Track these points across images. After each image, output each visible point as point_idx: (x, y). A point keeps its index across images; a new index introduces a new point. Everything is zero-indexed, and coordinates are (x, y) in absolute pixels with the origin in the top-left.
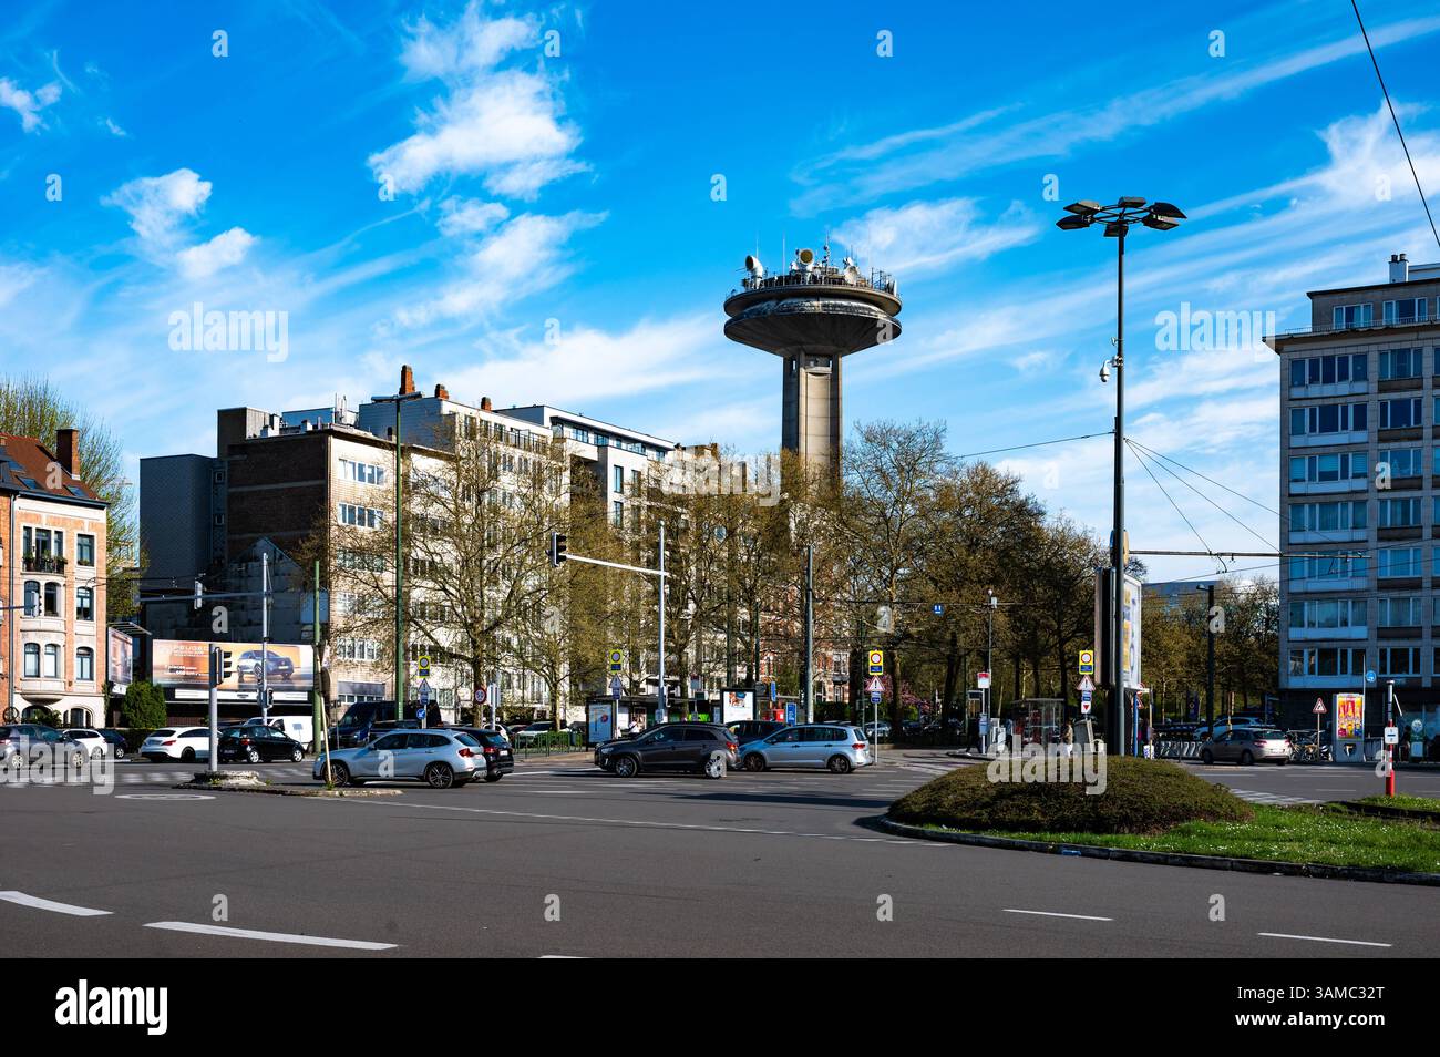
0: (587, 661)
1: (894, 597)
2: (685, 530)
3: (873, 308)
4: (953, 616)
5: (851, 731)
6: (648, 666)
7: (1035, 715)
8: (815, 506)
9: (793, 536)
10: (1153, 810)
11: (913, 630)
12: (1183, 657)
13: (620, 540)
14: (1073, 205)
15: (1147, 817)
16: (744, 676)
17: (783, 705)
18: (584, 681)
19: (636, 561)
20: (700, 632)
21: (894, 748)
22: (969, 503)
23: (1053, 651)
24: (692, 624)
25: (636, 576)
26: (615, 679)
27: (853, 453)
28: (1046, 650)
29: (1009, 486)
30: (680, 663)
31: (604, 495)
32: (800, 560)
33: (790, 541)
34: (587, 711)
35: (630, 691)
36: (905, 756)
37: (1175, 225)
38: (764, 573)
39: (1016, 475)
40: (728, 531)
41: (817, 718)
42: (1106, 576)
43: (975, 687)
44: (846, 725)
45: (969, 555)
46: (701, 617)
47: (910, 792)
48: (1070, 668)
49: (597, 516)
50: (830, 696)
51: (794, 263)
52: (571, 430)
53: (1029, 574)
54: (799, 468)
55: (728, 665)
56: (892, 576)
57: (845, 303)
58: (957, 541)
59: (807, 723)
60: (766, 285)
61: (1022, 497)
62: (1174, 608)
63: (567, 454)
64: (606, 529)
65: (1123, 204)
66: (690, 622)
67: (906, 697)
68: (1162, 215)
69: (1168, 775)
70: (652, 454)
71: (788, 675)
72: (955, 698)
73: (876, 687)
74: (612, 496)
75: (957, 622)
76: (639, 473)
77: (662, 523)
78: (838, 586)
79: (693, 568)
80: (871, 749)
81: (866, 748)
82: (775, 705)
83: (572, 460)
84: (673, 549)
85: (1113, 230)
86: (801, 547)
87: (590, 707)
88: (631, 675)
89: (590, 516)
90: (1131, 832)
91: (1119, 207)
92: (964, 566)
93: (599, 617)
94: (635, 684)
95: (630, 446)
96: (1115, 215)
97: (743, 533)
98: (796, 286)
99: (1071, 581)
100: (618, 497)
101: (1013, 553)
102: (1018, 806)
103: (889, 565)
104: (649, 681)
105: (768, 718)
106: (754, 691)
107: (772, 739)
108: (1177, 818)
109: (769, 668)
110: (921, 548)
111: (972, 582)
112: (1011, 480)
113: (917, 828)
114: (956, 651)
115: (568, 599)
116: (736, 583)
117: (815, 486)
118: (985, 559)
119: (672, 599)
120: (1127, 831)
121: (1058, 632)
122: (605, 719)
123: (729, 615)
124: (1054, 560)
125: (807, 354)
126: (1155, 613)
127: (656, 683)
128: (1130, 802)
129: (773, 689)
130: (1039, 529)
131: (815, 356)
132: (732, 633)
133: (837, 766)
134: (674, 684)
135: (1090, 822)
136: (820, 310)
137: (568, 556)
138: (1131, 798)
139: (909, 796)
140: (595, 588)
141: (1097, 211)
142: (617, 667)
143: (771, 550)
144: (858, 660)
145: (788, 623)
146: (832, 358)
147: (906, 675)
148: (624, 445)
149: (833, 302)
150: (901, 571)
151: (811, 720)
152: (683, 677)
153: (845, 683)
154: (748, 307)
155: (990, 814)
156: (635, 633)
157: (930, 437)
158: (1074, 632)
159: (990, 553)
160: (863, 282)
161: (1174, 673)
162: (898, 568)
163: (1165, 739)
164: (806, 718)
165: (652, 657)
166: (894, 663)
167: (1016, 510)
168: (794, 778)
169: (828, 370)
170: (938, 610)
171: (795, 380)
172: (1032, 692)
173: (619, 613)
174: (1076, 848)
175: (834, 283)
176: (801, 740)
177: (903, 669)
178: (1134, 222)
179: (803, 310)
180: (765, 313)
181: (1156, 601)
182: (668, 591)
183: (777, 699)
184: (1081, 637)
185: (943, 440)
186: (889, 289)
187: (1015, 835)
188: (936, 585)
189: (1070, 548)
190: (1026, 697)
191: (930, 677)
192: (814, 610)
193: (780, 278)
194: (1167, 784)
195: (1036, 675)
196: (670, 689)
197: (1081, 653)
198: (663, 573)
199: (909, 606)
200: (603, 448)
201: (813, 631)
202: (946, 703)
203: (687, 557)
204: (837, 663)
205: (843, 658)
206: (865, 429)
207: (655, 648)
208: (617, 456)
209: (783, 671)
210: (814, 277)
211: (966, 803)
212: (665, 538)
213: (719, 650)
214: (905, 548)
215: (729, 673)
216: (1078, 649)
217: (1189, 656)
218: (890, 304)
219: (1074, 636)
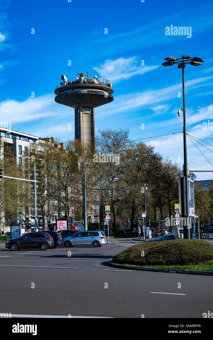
0: (10, 212)
1: (113, 187)
2: (43, 167)
3: (104, 91)
4: (133, 193)
5: (100, 233)
6: (31, 213)
7: (161, 226)
8: (86, 157)
9: (79, 168)
10: (199, 257)
11: (120, 198)
12: (209, 205)
13: (21, 170)
14: (167, 58)
15: (198, 259)
16: (64, 215)
17: (77, 224)
18: (9, 218)
19: (27, 177)
20: (49, 201)
21: (115, 238)
22: (137, 156)
23: (166, 204)
24: (46, 198)
25: (27, 182)
26: (20, 217)
27: (99, 140)
28: (164, 204)
29: (150, 150)
30: (42, 211)
31: (15, 155)
32: (82, 176)
33: (78, 169)
34: (11, 228)
35: (25, 221)
36: (118, 240)
37: (201, 64)
38: (70, 180)
39: (152, 146)
40: (57, 167)
41: (89, 229)
42: (182, 179)
43: (141, 217)
44: (98, 231)
45: (138, 173)
46: (49, 195)
47: (119, 253)
48: (172, 210)
49: (13, 162)
50: (93, 221)
51: (77, 77)
52: (4, 134)
53: (157, 179)
54: (81, 145)
55: (58, 212)
56: (113, 180)
57: (94, 90)
58: (134, 168)
59: (85, 230)
60: (68, 85)
61: (155, 153)
62: (206, 189)
63: (2, 141)
64: (16, 167)
65: (183, 58)
66: (45, 197)
67: (118, 220)
68: (196, 61)
69: (204, 245)
70: (31, 141)
71: (79, 214)
72: (135, 220)
73: (108, 218)
74: (18, 156)
75: (135, 195)
76: (27, 148)
77: (35, 164)
78: (94, 184)
79: (46, 179)
80: (107, 238)
81: (105, 238)
82: (75, 224)
83: (4, 143)
84: (39, 173)
85: (180, 66)
86: (82, 171)
87: (12, 227)
88: (26, 216)
89: (10, 162)
90: (193, 264)
91: (182, 59)
92: (136, 176)
93: (14, 197)
94: (27, 219)
95: (24, 139)
96: (181, 61)
97: (62, 167)
98: (78, 85)
99: (172, 180)
100: (20, 156)
101: (152, 172)
102: (155, 257)
103: (111, 177)
104: (32, 218)
105: (72, 229)
106: (67, 220)
107: (73, 236)
108: (208, 259)
109: (72, 212)
110: (122, 171)
111: (139, 182)
112: (151, 148)
113: (122, 265)
114: (135, 205)
115: (4, 190)
116: (60, 184)
117: (86, 151)
118: (143, 174)
119: (39, 190)
120: (191, 264)
121: (168, 198)
122: (17, 231)
123: (59, 195)
124: (166, 174)
125: (82, 107)
126: (199, 191)
127: (34, 218)
128: (192, 254)
129: (74, 219)
130: (160, 164)
131: (85, 108)
132: (60, 201)
133: (95, 245)
134: (40, 218)
135: (179, 262)
136: (86, 93)
137: (3, 176)
138: (192, 253)
139: (119, 254)
140: (13, 187)
141: (175, 60)
142: (20, 213)
143: (72, 172)
144: (102, 209)
145: (78, 197)
146: (91, 108)
147: (118, 214)
148: (22, 139)
149: (91, 90)
150: (115, 179)
151: (86, 229)
152: (43, 216)
153: (98, 216)
154: (62, 92)
155: (146, 260)
156: (27, 201)
157: (123, 134)
158: (173, 198)
159: (145, 172)
160: (100, 83)
161: (206, 210)
162: (114, 177)
163: (204, 232)
164: (85, 229)
165: (33, 209)
166: (114, 210)
167: (153, 158)
168: (81, 249)
169: (90, 112)
170: (128, 192)
171: (78, 116)
172: (160, 218)
173: (21, 195)
174: (174, 270)
175: (91, 84)
176: (83, 236)
177: (117, 211)
178: (187, 63)
179: (81, 92)
180: (68, 94)
181: (200, 187)
182: (37, 187)
183: (75, 222)
184: (176, 199)
185: (128, 135)
186: (109, 85)
187: (154, 266)
188: (127, 183)
189: (171, 170)
190: (158, 220)
191: (126, 214)
192: (87, 192)
193: (73, 82)
194: (204, 248)
195: (161, 212)
196: (39, 220)
197: (175, 205)
198: (35, 181)
199: (118, 190)
200: (14, 140)
201: (86, 199)
202: (132, 222)
203: (44, 176)
204: (95, 210)
205: (97, 208)
206: (102, 132)
207: (33, 206)
208: (19, 142)
209: (77, 213)
210: (84, 82)
211: (138, 256)
212: (36, 169)
213: (56, 207)
214: (117, 171)
215: (59, 214)
216: (175, 203)
217: (211, 205)
218: (109, 91)
219: (173, 199)
